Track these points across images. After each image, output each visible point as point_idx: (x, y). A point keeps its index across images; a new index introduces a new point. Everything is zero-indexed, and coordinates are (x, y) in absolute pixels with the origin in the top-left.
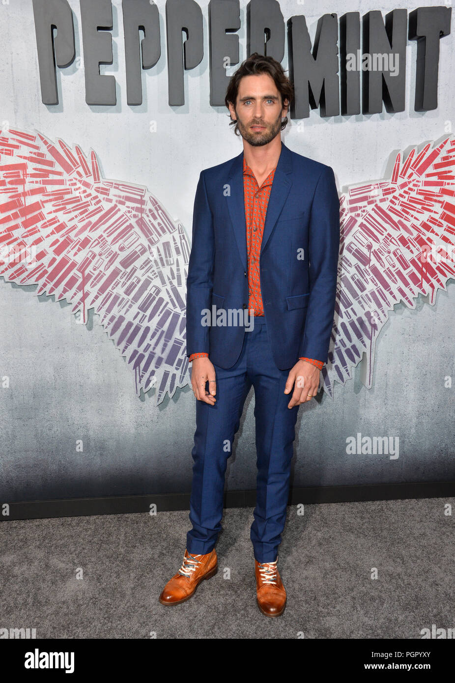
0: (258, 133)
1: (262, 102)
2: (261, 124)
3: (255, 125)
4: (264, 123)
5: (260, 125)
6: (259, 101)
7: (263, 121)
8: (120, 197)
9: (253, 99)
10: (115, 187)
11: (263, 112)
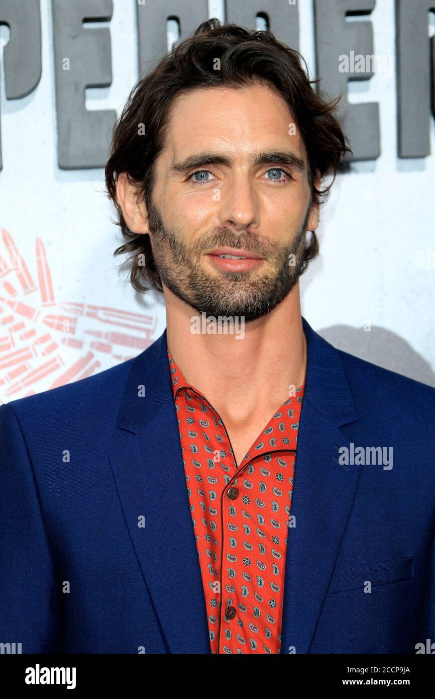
0: (235, 277)
1: (252, 174)
2: (248, 248)
3: (227, 248)
4: (257, 245)
5: (241, 251)
6: (241, 170)
7: (255, 236)
8: (99, 334)
9: (219, 161)
10: (88, 314)
11: (256, 205)
